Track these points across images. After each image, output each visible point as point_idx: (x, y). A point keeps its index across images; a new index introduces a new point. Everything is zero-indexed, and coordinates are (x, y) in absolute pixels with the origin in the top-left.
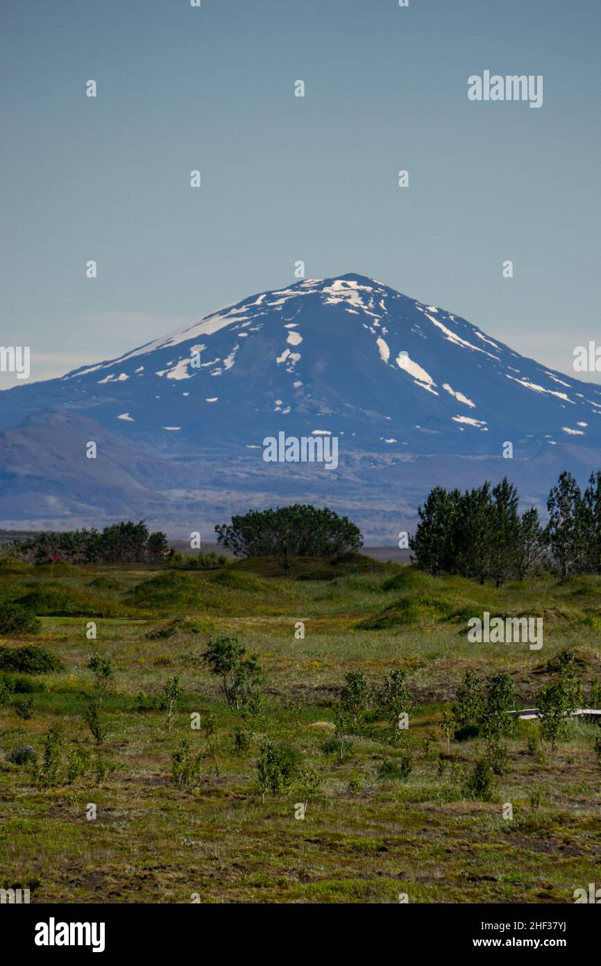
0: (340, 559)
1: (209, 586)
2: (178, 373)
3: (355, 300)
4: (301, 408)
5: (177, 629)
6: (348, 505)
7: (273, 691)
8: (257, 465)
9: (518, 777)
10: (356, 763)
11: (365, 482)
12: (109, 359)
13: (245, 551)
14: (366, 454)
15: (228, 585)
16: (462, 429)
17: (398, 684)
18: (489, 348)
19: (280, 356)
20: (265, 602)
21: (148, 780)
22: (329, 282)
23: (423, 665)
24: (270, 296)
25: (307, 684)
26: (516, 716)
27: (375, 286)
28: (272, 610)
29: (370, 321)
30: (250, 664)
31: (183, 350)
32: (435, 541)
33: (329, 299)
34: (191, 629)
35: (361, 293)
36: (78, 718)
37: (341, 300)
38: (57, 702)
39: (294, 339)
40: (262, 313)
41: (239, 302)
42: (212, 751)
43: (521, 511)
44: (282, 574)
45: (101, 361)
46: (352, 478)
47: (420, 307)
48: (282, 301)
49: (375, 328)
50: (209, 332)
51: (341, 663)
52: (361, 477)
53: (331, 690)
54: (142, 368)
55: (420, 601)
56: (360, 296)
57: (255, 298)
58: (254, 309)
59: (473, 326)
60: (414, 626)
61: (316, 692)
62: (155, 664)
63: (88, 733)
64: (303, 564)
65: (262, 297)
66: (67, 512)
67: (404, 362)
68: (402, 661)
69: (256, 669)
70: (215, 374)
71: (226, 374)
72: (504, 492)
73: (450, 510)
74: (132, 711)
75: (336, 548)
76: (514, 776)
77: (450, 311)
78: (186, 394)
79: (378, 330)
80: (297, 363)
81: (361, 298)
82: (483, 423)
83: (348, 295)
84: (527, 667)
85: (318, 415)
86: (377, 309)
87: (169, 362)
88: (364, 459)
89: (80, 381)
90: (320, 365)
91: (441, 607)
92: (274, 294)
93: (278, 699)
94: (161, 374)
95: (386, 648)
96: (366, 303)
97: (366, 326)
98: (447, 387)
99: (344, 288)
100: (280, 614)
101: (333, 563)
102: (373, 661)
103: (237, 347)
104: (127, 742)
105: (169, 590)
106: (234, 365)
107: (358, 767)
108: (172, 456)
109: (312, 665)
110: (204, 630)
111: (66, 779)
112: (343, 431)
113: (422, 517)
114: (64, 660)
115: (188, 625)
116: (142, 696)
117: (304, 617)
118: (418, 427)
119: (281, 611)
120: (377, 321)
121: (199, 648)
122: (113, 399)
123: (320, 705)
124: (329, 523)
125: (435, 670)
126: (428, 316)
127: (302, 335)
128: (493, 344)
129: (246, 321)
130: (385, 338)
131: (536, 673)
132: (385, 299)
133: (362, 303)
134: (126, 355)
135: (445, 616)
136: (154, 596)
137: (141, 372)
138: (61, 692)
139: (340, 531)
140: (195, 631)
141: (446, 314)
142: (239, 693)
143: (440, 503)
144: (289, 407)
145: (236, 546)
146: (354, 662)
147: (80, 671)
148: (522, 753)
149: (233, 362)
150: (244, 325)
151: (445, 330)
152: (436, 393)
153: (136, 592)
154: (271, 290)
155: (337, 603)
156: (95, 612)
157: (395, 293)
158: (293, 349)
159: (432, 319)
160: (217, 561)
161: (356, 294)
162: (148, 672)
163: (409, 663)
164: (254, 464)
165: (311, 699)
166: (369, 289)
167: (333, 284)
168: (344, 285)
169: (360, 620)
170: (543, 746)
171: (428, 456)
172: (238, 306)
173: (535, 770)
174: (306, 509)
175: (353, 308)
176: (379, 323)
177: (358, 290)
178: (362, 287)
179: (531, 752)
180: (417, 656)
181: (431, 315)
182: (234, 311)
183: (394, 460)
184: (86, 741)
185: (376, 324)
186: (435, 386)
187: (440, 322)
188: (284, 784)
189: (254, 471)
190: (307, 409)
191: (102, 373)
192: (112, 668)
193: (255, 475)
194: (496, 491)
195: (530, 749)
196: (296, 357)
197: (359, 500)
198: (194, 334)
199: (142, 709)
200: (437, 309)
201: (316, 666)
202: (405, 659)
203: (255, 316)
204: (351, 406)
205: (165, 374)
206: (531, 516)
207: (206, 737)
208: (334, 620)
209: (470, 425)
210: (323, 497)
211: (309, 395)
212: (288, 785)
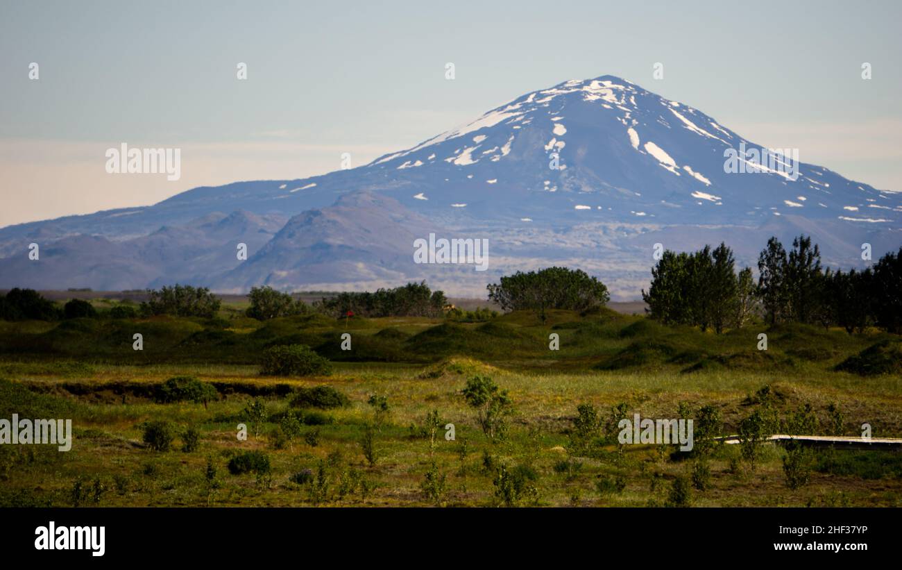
0: (588, 311)
1: (475, 335)
2: (464, 159)
3: (610, 97)
4: (565, 188)
5: (444, 371)
6: (605, 266)
7: (523, 421)
8: (529, 234)
9: (719, 492)
10: (583, 480)
11: (619, 248)
12: (405, 149)
13: (511, 306)
14: (620, 225)
15: (491, 334)
16: (700, 203)
17: (623, 414)
18: (722, 136)
19: (548, 144)
20: (523, 348)
21: (406, 495)
22: (588, 83)
23: (648, 399)
24: (539, 95)
25: (551, 415)
26: (722, 441)
27: (626, 85)
28: (526, 353)
29: (622, 114)
30: (501, 399)
31: (466, 140)
32: (665, 296)
33: (588, 96)
34: (456, 370)
35: (615, 91)
36: (357, 445)
37: (598, 97)
38: (344, 432)
39: (560, 130)
40: (533, 109)
41: (513, 100)
42: (464, 471)
43: (737, 269)
44: (540, 325)
45: (401, 150)
46: (609, 245)
47: (664, 102)
48: (549, 99)
49: (627, 120)
50: (489, 125)
51: (580, 397)
52: (617, 245)
53: (571, 420)
54: (433, 156)
55: (649, 345)
56: (614, 93)
57: (526, 97)
58: (526, 106)
59: (707, 117)
60: (643, 367)
61: (559, 422)
62: (426, 400)
63: (363, 457)
64: (559, 316)
65: (532, 96)
66: (374, 276)
67: (651, 148)
68: (631, 396)
69: (506, 403)
70: (494, 160)
71: (504, 160)
72: (722, 253)
73: (678, 270)
74: (403, 439)
75: (587, 302)
76: (715, 491)
77: (690, 106)
78: (470, 177)
79: (629, 121)
80: (562, 150)
81: (614, 95)
82: (717, 198)
83: (603, 93)
84: (736, 400)
85: (580, 193)
86: (629, 105)
87: (456, 150)
88: (618, 229)
89: (382, 167)
90: (581, 152)
91: (666, 350)
92: (541, 93)
93: (527, 428)
94: (449, 160)
95: (618, 384)
96: (619, 99)
97: (619, 119)
98: (687, 168)
99: (600, 87)
100: (534, 358)
101: (583, 315)
102: (607, 396)
103: (513, 138)
104: (395, 465)
105: (442, 339)
106: (510, 152)
107: (584, 484)
108: (459, 228)
109: (555, 400)
110: (468, 371)
111: (337, 496)
112: (601, 206)
113: (655, 276)
114: (350, 397)
115: (454, 367)
116: (414, 426)
117: (553, 359)
118: (663, 201)
119: (534, 354)
120: (628, 114)
121: (461, 385)
122: (410, 182)
123: (562, 433)
124: (582, 281)
125: (659, 403)
126: (672, 110)
127: (566, 127)
128: (725, 132)
129: (520, 115)
130: (635, 128)
131: (744, 405)
132: (635, 95)
133: (615, 99)
134: (421, 144)
135: (670, 358)
136: (430, 344)
137: (432, 160)
138: (348, 423)
139: (590, 288)
140: (460, 372)
141: (686, 108)
142: (493, 423)
143: (670, 264)
144: (555, 187)
145: (503, 301)
146: (591, 397)
147: (364, 406)
148: (725, 472)
149: (510, 150)
150: (518, 119)
151: (686, 121)
152: (678, 174)
153: (415, 341)
154: (540, 89)
155: (581, 347)
156: (380, 357)
157: (643, 91)
158: (559, 138)
159: (675, 112)
160: (490, 315)
161: (611, 92)
162: (420, 407)
163: (636, 397)
164: (527, 233)
165: (555, 428)
166: (621, 87)
167: (590, 83)
168: (601, 85)
169: (599, 361)
170: (743, 466)
171: (672, 226)
172: (513, 104)
173: (735, 486)
174: (561, 270)
175: (608, 103)
176: (630, 116)
177: (612, 89)
178: (615, 86)
179: (733, 471)
180: (643, 391)
181: (674, 109)
182: (510, 108)
183: (644, 229)
184: (362, 464)
185: (628, 116)
186: (678, 168)
187: (682, 115)
188: (516, 498)
189: (528, 240)
190: (571, 188)
191: (400, 161)
192: (388, 405)
193: (527, 244)
194: (715, 253)
195: (732, 467)
196: (561, 145)
197: (615, 263)
198: (476, 127)
199: (412, 438)
200: (679, 103)
201: (559, 401)
202: (634, 394)
203: (527, 111)
204: (608, 185)
205: (453, 161)
206: (746, 273)
207: (461, 459)
208: (578, 362)
209: (708, 200)
210: (585, 260)
211: (572, 177)
212: (520, 499)
